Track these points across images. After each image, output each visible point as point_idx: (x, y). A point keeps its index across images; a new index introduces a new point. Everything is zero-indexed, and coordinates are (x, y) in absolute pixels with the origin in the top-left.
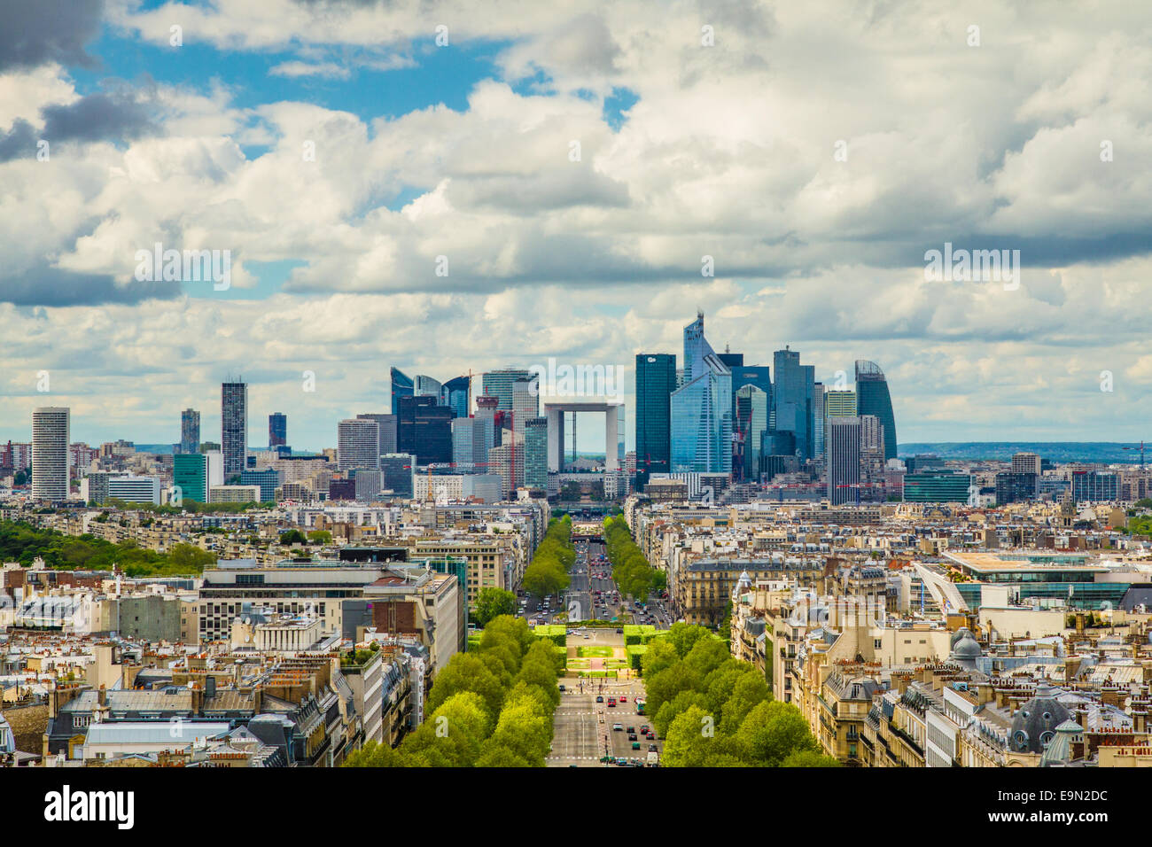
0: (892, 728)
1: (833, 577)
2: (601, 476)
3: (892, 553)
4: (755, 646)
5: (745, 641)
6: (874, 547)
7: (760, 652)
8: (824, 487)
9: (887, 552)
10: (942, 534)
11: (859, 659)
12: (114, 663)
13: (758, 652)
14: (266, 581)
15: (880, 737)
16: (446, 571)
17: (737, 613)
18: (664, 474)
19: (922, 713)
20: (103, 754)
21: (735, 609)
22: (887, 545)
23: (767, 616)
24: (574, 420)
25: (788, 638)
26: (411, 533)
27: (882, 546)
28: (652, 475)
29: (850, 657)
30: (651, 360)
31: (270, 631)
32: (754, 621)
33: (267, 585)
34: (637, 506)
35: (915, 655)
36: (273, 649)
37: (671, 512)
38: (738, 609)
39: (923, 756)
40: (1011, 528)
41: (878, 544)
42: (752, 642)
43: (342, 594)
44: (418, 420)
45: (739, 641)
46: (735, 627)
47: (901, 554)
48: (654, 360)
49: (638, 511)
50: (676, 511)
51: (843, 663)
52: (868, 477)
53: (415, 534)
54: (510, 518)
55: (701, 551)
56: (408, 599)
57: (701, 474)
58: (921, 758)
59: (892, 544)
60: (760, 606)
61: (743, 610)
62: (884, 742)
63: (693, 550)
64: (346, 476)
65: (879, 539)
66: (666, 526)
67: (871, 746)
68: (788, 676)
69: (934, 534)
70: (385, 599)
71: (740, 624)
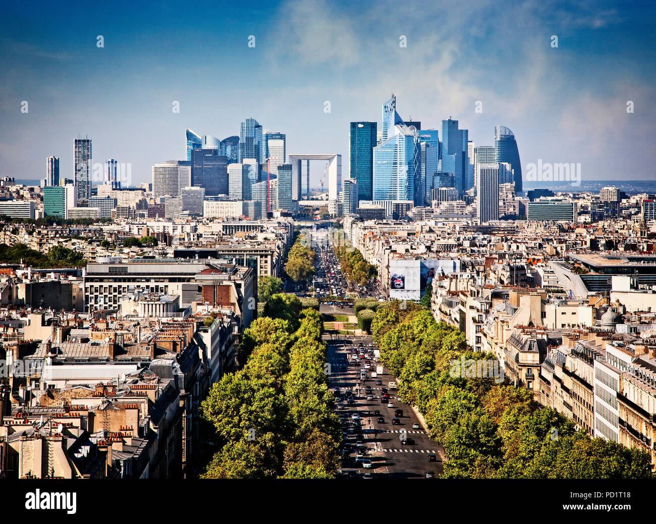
0: (565, 371)
1: (491, 269)
2: (327, 202)
3: (528, 254)
4: (450, 315)
5: (442, 312)
6: (515, 250)
7: (455, 319)
8: (475, 210)
9: (524, 254)
10: (560, 242)
11: (531, 324)
12: (43, 325)
13: (453, 319)
14: (129, 271)
15: (555, 377)
16: (245, 265)
17: (436, 293)
18: (369, 202)
19: (591, 362)
20: (54, 386)
21: (434, 291)
22: (524, 248)
23: (461, 295)
24: (308, 165)
25: (478, 311)
26: (208, 240)
27: (520, 249)
28: (361, 202)
29: (526, 324)
30: (360, 126)
31: (148, 305)
32: (449, 298)
33: (130, 274)
34: (353, 223)
35: (569, 322)
36: (151, 316)
37: (377, 226)
38: (437, 291)
39: (592, 390)
40: (607, 238)
41: (518, 247)
42: (448, 313)
43: (180, 280)
44: (205, 165)
45: (438, 312)
46: (434, 302)
47: (534, 254)
48: (362, 126)
49: (354, 226)
50: (380, 226)
51: (520, 327)
52: (504, 204)
53: (211, 240)
54: (273, 230)
55: (404, 252)
56: (225, 283)
57: (394, 202)
58: (590, 391)
59: (527, 248)
60: (453, 289)
61: (440, 291)
62: (559, 380)
63: (398, 252)
64: (158, 202)
65: (518, 244)
66: (376, 236)
67: (549, 383)
68: (478, 335)
69: (555, 242)
70: (210, 283)
71: (439, 300)
